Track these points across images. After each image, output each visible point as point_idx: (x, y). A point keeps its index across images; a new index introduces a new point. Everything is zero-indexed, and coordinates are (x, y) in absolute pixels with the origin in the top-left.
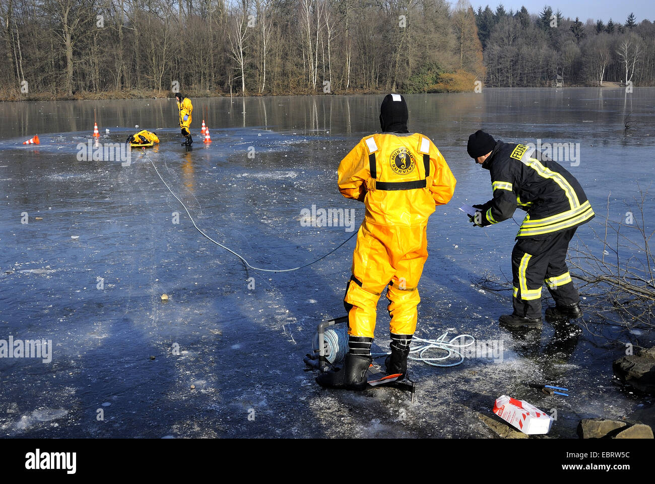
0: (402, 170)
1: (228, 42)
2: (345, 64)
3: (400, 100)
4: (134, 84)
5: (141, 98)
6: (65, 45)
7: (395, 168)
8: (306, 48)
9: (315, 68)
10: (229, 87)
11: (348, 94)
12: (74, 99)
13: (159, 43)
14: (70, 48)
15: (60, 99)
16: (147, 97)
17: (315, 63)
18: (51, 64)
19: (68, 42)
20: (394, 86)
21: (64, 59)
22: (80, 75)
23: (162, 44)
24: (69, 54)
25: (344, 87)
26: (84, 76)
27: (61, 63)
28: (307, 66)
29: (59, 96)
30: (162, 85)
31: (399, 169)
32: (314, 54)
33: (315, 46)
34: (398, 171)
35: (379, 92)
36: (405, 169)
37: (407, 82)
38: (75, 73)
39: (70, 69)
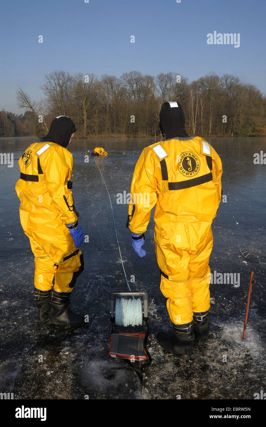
0: (189, 173)
1: (155, 113)
2: (209, 123)
3: (177, 106)
4: (113, 131)
5: (115, 138)
6: (83, 114)
7: (182, 170)
8: (191, 115)
9: (195, 124)
10: (154, 133)
11: (210, 137)
12: (86, 138)
13: (124, 113)
14: (86, 115)
15: (81, 138)
16: (118, 138)
17: (195, 122)
18: (78, 122)
19: (85, 113)
20: (233, 133)
21: (83, 120)
22: (89, 127)
23: (126, 113)
24: (85, 118)
25: (208, 133)
26: (91, 128)
27: (81, 122)
28: (191, 124)
29: (80, 136)
30: (125, 132)
31: (186, 172)
32: (194, 118)
33: (195, 114)
34: (185, 173)
35: (225, 136)
36: (191, 171)
37: (239, 131)
38: (87, 127)
39: (85, 125)
